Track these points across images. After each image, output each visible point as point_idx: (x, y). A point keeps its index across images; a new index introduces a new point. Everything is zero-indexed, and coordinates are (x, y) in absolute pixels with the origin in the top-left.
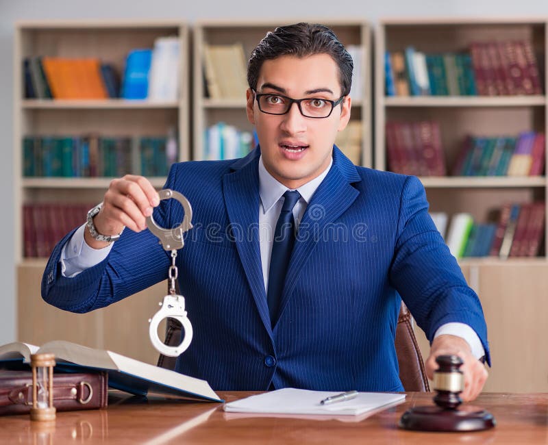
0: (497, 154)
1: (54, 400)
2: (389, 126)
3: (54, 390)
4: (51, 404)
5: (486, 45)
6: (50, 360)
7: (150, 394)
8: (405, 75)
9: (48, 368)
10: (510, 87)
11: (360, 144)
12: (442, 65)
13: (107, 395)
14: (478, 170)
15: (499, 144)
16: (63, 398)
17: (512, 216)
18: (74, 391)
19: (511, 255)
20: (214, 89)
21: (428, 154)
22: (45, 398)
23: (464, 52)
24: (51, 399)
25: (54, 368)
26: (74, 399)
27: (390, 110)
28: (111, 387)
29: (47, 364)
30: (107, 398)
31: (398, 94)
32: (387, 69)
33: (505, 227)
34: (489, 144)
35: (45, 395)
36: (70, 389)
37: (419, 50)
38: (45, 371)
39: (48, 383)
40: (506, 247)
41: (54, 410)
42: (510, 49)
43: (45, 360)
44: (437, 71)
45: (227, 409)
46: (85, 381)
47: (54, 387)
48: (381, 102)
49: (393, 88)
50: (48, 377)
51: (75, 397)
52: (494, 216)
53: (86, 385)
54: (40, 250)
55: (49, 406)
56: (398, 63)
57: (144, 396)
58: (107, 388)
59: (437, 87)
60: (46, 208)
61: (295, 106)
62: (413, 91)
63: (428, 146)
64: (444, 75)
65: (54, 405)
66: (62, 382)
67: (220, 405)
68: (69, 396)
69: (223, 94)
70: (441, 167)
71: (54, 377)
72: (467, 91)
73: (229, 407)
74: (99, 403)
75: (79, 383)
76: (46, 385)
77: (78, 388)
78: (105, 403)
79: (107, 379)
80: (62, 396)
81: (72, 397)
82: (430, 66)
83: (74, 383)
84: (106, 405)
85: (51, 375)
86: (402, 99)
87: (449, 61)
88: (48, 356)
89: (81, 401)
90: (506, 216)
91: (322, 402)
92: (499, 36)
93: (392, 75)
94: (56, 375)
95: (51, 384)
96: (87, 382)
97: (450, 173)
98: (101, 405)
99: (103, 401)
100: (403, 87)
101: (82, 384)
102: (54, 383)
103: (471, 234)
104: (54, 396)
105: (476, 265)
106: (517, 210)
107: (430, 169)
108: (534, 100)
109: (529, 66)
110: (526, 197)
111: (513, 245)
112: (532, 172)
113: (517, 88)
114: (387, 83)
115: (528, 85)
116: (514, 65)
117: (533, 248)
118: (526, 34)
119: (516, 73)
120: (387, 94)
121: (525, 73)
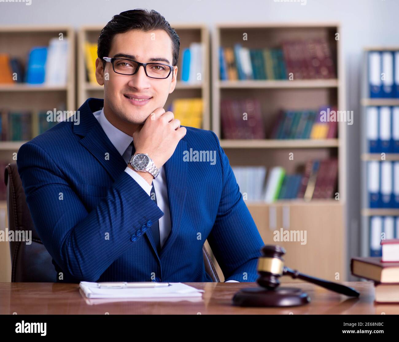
0: (302, 124)
2: (223, 103)
5: (293, 43)
8: (234, 65)
10: (312, 74)
11: (201, 116)
12: (262, 58)
14: (288, 135)
15: (303, 116)
17: (315, 169)
19: (315, 197)
20: (93, 76)
21: (252, 123)
23: (278, 49)
27: (224, 91)
31: (229, 79)
32: (221, 60)
33: (308, 177)
34: (296, 115)
37: (244, 46)
40: (310, 191)
42: (310, 46)
44: (258, 62)
48: (217, 85)
49: (226, 74)
52: (301, 169)
56: (229, 56)
59: (258, 73)
61: (141, 69)
62: (240, 76)
63: (252, 117)
64: (263, 65)
70: (261, 133)
72: (280, 76)
82: (253, 58)
86: (233, 83)
87: (267, 55)
90: (309, 169)
92: (303, 36)
93: (225, 65)
97: (268, 136)
100: (232, 74)
103: (284, 182)
105: (287, 205)
106: (317, 164)
107: (253, 134)
108: (330, 83)
109: (326, 58)
110: (324, 155)
111: (315, 190)
112: (328, 137)
113: (316, 74)
114: (221, 71)
115: (325, 72)
116: (315, 58)
117: (330, 193)
118: (323, 35)
119: (316, 64)
120: (221, 78)
121: (322, 63)
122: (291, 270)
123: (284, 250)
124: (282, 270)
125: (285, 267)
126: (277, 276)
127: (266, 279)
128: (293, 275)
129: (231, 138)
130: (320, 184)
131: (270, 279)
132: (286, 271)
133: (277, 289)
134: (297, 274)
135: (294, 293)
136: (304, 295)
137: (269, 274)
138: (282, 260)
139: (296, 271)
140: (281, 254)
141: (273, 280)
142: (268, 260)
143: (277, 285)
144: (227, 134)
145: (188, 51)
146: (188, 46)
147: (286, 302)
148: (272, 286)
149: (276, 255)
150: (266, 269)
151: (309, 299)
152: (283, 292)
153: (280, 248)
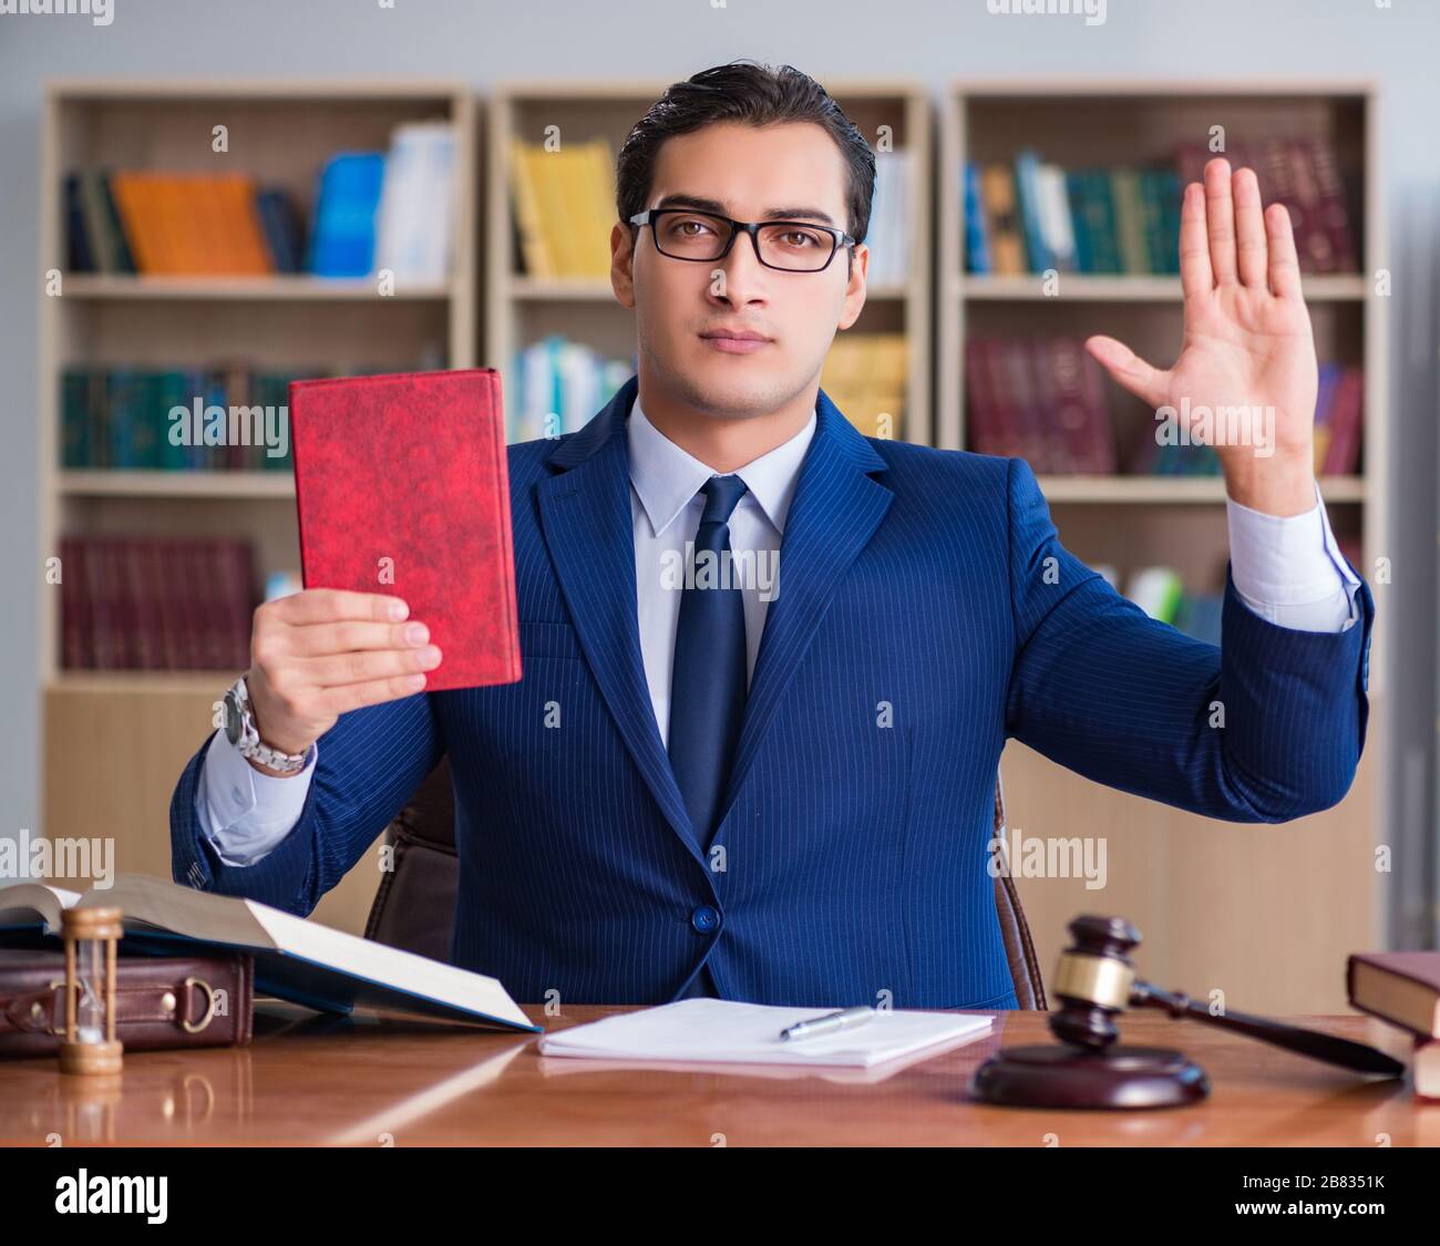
1: (118, 1023)
2: (975, 347)
3: (118, 997)
4: (112, 1032)
6: (109, 923)
7: (361, 1012)
8: (1015, 221)
9: (105, 943)
11: (901, 391)
12: (1109, 200)
13: (251, 1012)
16: (142, 1017)
18: (170, 1000)
20: (538, 253)
21: (1070, 420)
22: (96, 1019)
23: (1163, 168)
24: (112, 1019)
25: (119, 942)
26: (168, 1021)
27: (977, 309)
28: (260, 992)
29: (103, 932)
30: (250, 1018)
31: (996, 269)
32: (970, 205)
35: (96, 1009)
36: (159, 997)
37: (1048, 158)
38: (96, 950)
39: (105, 981)
41: (117, 1046)
43: (98, 923)
44: (1095, 213)
45: (548, 1049)
46: (195, 977)
47: (118, 991)
48: (955, 287)
49: (984, 255)
50: (105, 966)
51: (172, 1017)
53: (197, 986)
54: (101, 651)
55: (105, 1036)
56: (997, 191)
57: (346, 1015)
58: (251, 994)
59: (1093, 253)
60: (118, 546)
63: (1071, 399)
64: (1112, 225)
65: (119, 1036)
66: (138, 980)
67: (531, 1039)
68: (157, 1012)
69: (560, 264)
70: (1102, 453)
71: (119, 966)
72: (1168, 264)
73: (553, 1044)
74: (231, 1032)
75: (183, 981)
76: (98, 984)
77: (180, 993)
78: (245, 1031)
79: (252, 970)
80: (138, 1013)
81: (163, 1017)
82: (1077, 200)
83: (168, 981)
84: (249, 1035)
85: (112, 962)
86: (1007, 283)
87: (1125, 188)
88: (104, 914)
89: (187, 1025)
91: (785, 1033)
93: (983, 222)
94: (123, 961)
95: (112, 984)
96: (200, 978)
97: (1123, 467)
98: (235, 1036)
99: (241, 1027)
100: (1009, 252)
101: (190, 983)
102: (119, 980)
104: (119, 1013)
107: (1074, 457)
108: (1337, 287)
109: (1324, 201)
114: (970, 242)
115: (1320, 248)
118: (1317, 124)
120: (969, 268)
121: (1312, 218)
123: (1137, 936)
124: (1130, 990)
125: (1138, 984)
126: (1110, 1013)
127: (1078, 1021)
128: (1169, 1008)
131: (1090, 1022)
132: (1142, 993)
133: (1111, 1048)
134: (1182, 1005)
135: (1160, 1066)
136: (1196, 1075)
137: (1088, 1006)
138: (1127, 964)
139: (1179, 996)
140: (1126, 946)
141: (1098, 1025)
142: (1085, 962)
143: (1110, 1038)
147: (1134, 1095)
148: (1094, 1042)
149: (1111, 950)
150: (1078, 990)
151: (1209, 1084)
152: (1127, 1064)
153: (1127, 927)
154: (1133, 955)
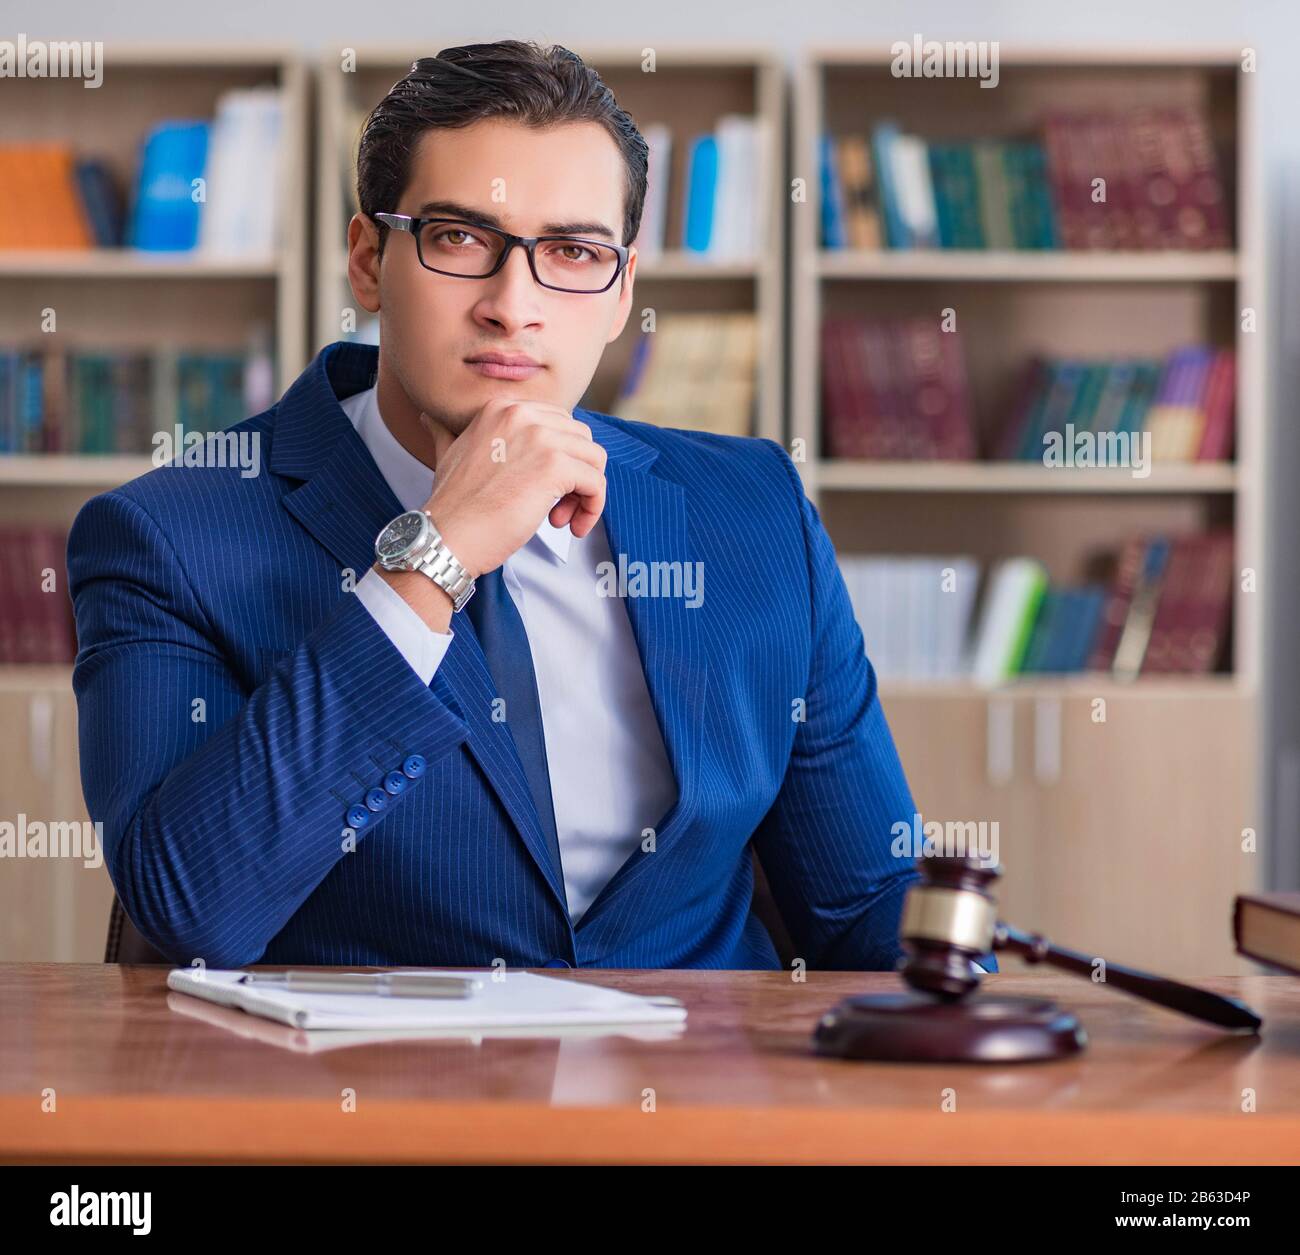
0: (1111, 403)
2: (830, 331)
5: (1081, 122)
8: (872, 195)
10: (1147, 230)
11: (753, 375)
12: (970, 173)
15: (1114, 380)
17: (1153, 570)
19: (1150, 668)
21: (929, 405)
23: (1027, 140)
27: (833, 289)
31: (852, 244)
32: (826, 179)
33: (1127, 597)
34: (1088, 379)
37: (909, 129)
40: (1132, 648)
42: (1145, 132)
44: (956, 187)
48: (810, 265)
49: (842, 229)
52: (1102, 567)
56: (854, 164)
59: (955, 228)
61: (518, 256)
62: (893, 236)
63: (931, 383)
64: (973, 197)
70: (963, 438)
72: (1035, 239)
82: (938, 173)
86: (864, 259)
87: (989, 161)
90: (1132, 568)
92: (1120, 95)
93: (839, 197)
97: (987, 451)
100: (865, 227)
103: (1042, 614)
105: (1051, 696)
106: (1162, 552)
107: (935, 443)
108: (1209, 265)
109: (1197, 175)
110: (1184, 520)
111: (1153, 643)
112: (1201, 455)
113: (1165, 233)
114: (826, 216)
115: (1192, 225)
116: (1159, 174)
117: (1204, 652)
118: (1189, 94)
119: (1161, 195)
120: (825, 242)
121: (1185, 194)
122: (1020, 933)
123: (998, 867)
124: (991, 931)
125: (999, 924)
126: (971, 955)
127: (933, 964)
128: (1027, 952)
129: (858, 455)
130: (1169, 623)
131: (946, 964)
132: (1002, 935)
133: (972, 998)
134: (1041, 949)
135: (1030, 1014)
136: (1067, 1023)
137: (944, 948)
138: (989, 899)
139: (1038, 939)
140: (986, 879)
141: (957, 969)
142: (939, 897)
143: (972, 984)
144: (842, 441)
145: (710, 144)
146: (710, 128)
147: (1000, 1047)
148: (952, 988)
149: (969, 882)
150: (933, 930)
151: (1082, 1038)
152: (991, 1012)
154: (995, 889)
